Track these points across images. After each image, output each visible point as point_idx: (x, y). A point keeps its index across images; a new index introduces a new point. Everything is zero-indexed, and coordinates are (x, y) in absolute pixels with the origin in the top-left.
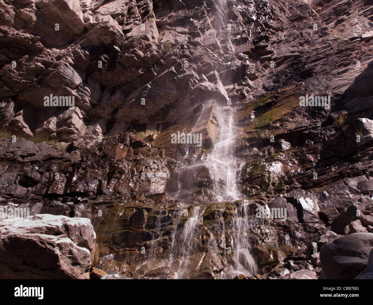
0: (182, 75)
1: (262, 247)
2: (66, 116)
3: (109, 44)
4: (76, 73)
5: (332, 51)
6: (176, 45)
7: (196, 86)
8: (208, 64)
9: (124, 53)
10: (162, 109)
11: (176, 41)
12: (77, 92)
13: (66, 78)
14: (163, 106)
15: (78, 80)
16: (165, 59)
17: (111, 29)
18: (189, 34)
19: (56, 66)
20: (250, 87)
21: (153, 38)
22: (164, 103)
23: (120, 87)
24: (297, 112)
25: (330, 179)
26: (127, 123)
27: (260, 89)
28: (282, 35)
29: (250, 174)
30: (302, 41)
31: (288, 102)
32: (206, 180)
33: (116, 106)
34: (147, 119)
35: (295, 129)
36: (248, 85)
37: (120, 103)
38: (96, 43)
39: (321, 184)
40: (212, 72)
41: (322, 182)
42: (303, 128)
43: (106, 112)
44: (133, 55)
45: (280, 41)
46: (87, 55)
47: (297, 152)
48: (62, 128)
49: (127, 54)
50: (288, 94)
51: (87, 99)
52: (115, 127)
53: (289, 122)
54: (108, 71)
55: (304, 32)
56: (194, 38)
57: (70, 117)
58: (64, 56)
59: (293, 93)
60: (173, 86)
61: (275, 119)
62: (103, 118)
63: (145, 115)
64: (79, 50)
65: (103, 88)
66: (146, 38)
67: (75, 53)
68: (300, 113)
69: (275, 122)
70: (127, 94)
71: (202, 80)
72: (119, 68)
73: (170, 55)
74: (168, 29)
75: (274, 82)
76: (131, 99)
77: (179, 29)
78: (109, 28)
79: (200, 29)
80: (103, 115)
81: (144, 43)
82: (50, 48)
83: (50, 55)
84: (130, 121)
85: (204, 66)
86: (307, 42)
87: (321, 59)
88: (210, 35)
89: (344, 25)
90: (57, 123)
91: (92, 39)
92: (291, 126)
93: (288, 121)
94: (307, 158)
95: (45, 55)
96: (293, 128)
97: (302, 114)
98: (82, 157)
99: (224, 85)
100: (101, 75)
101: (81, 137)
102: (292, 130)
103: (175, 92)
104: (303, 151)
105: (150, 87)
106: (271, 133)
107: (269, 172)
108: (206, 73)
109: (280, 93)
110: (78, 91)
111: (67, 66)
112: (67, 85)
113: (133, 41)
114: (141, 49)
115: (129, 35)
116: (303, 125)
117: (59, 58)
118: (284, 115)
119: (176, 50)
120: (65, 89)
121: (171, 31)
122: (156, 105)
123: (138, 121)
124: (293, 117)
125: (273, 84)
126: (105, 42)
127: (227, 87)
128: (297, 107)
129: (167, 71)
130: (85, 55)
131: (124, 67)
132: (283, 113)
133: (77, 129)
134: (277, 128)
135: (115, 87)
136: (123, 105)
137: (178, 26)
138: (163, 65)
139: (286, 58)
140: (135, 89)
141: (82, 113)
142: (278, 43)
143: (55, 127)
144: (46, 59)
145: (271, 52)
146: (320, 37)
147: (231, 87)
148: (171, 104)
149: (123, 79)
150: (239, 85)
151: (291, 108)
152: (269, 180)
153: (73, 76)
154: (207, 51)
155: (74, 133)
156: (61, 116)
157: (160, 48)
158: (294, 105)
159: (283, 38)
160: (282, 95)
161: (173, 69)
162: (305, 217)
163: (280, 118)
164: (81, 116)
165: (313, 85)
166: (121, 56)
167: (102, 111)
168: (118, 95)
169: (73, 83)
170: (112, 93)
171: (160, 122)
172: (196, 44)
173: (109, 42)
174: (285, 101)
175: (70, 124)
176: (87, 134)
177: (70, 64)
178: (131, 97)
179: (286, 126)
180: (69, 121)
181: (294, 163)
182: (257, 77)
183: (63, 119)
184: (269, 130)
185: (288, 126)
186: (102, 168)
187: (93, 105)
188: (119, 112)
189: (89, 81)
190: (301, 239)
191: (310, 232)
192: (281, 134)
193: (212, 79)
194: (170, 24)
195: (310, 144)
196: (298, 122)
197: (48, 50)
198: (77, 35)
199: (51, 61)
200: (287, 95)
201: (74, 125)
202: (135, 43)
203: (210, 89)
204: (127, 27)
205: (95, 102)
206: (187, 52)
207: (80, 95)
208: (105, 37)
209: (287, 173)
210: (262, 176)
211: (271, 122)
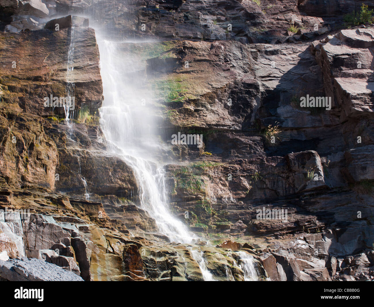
24: (218, 96)
25: (285, 229)
29: (179, 189)
31: (202, 71)
32: (129, 186)
35: (217, 125)
39: (276, 233)
41: (277, 231)
42: (226, 128)
47: (228, 168)
50: (200, 56)
53: (207, 110)
59: (208, 58)
61: (187, 95)
68: (220, 100)
92: (211, 118)
93: (205, 107)
94: (242, 183)
96: (214, 123)
97: (223, 101)
102: (213, 125)
104: (237, 170)
106: (183, 119)
107: (204, 194)
109: (188, 48)
116: (226, 122)
118: (202, 96)
124: (212, 103)
128: (219, 88)
132: (200, 89)
134: (191, 114)
151: (210, 87)
152: (208, 206)
158: (212, 81)
160: (192, 53)
163: (195, 98)
165: (236, 57)
174: (196, 67)
179: (204, 116)
181: (224, 185)
184: (181, 112)
185: (206, 116)
192: (198, 127)
195: (244, 161)
196: (219, 115)
200: (198, 58)
209: (220, 198)
210: (197, 198)
211: (182, 100)
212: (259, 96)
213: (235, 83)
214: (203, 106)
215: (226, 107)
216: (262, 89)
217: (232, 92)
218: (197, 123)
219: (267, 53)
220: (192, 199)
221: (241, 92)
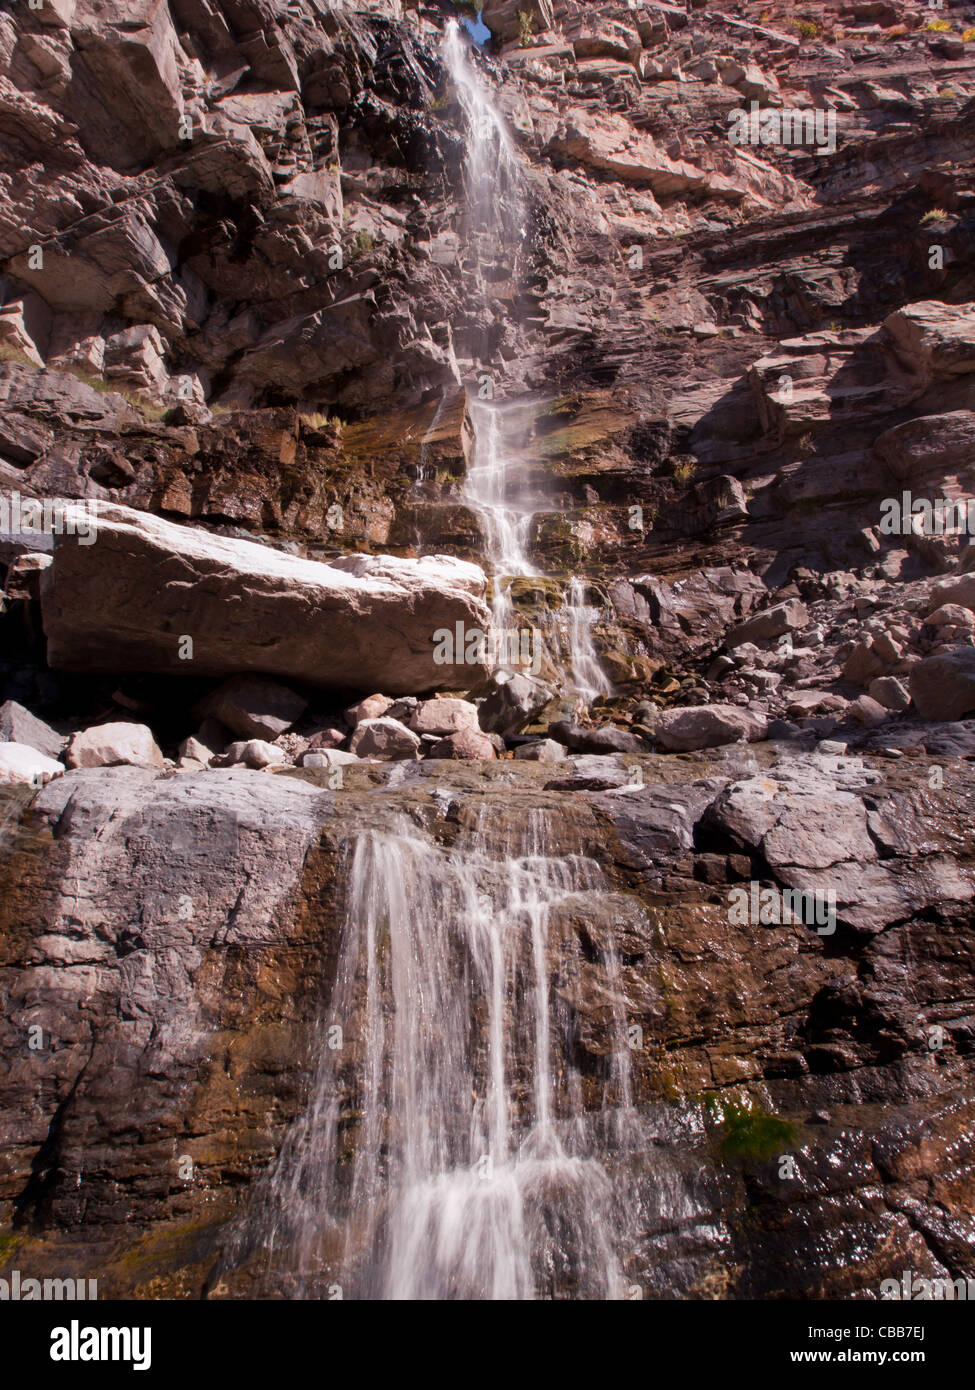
0: (388, 315)
1: (617, 657)
2: (130, 343)
3: (240, 198)
4: (157, 243)
5: (649, 342)
6: (380, 244)
7: (410, 344)
8: (439, 305)
9: (272, 229)
10: (335, 375)
11: (381, 235)
12: (158, 291)
13: (136, 252)
14: (338, 369)
15: (162, 265)
16: (356, 270)
17: (251, 163)
18: (407, 227)
19: (114, 214)
20: (502, 372)
21: (335, 213)
22: (342, 364)
23: (249, 303)
24: (615, 441)
25: (678, 564)
26: (256, 389)
27: (520, 380)
28: (566, 283)
29: (544, 535)
30: (598, 308)
31: (599, 420)
32: (471, 533)
33: (239, 346)
34: (299, 389)
35: (611, 471)
36: (500, 367)
37: (248, 340)
38: (212, 186)
40: (441, 324)
42: (623, 473)
43: (217, 354)
44: (292, 240)
45: (562, 296)
46: (188, 208)
48: (118, 368)
49: (279, 235)
50: (598, 405)
51: (179, 313)
52: (231, 391)
53: (601, 457)
54: (231, 260)
55: (602, 289)
56: (416, 241)
57: (139, 347)
58: (132, 194)
59: (607, 406)
60: (365, 332)
61: (577, 445)
62: (207, 364)
63: (297, 380)
64: (170, 191)
65: (212, 297)
66: (322, 210)
67: (161, 195)
68: (618, 445)
69: (577, 452)
70: (263, 324)
71: (421, 335)
72: (255, 261)
73: (368, 264)
74: (365, 204)
75: (547, 373)
76: (275, 338)
77: (388, 210)
78: (247, 159)
79: (430, 224)
80: (208, 359)
81: (318, 219)
82: (99, 166)
83: (98, 182)
84: (264, 384)
85: (431, 307)
86: (605, 311)
87: (630, 351)
88: (447, 243)
89: (666, 298)
90: (106, 353)
91: (202, 172)
92: (605, 464)
93: (598, 454)
95: (87, 177)
96: (608, 469)
97: (622, 446)
98: (201, 442)
99: (458, 356)
100: (213, 264)
101: (159, 397)
102: (606, 471)
103: (369, 346)
105: (318, 322)
106: (569, 469)
107: (576, 538)
108: (431, 322)
109: (584, 400)
110: (160, 289)
111: (142, 224)
112: (138, 268)
113: (294, 208)
114: (309, 231)
115: (286, 189)
116: (624, 466)
117: (119, 196)
118: (595, 443)
119: (383, 258)
120: (132, 276)
121: (372, 210)
122: (325, 363)
123: (281, 388)
124: (607, 450)
125: (543, 377)
126: (231, 190)
127: (462, 361)
128: (616, 433)
129: (357, 297)
130: (186, 209)
131: (268, 261)
132: (593, 437)
133: (152, 378)
134: (580, 463)
135: (239, 303)
136: (255, 346)
137: (385, 201)
138: (350, 280)
139: (569, 332)
140: (284, 317)
141: (162, 342)
142: (557, 299)
143: (101, 360)
144: (87, 189)
145: (545, 314)
146: (629, 309)
147: (469, 362)
148: (354, 369)
149: (259, 288)
150: (483, 363)
151: (606, 432)
152: (577, 551)
153: (153, 251)
154: (440, 277)
155: (145, 385)
156: (116, 337)
157: (350, 242)
158: (610, 427)
159: (567, 292)
160: (589, 404)
161: (371, 294)
162: (664, 618)
163: (586, 446)
164: (162, 350)
165: (643, 400)
166: (265, 235)
167: (206, 350)
168: (244, 323)
169: (151, 269)
170: (233, 314)
171: (324, 401)
172: (420, 255)
173: (241, 193)
174: (593, 417)
175: (138, 363)
176: (171, 392)
177: (149, 220)
178: (273, 332)
179: (596, 463)
180: (135, 355)
181: (611, 529)
182: (515, 357)
183: (122, 346)
184: (566, 462)
185: (599, 463)
186: (267, 475)
187: (190, 332)
188: (244, 359)
189: (184, 273)
190: (660, 651)
191: (668, 641)
192: (587, 475)
193: (439, 337)
194: (369, 193)
196: (615, 460)
197: (93, 167)
198: (162, 150)
199: (100, 198)
200: (596, 407)
201: (146, 366)
202: (299, 214)
203: (435, 357)
204: (283, 170)
205: (193, 324)
206: (401, 267)
207: (164, 301)
208: (234, 178)
209: (601, 544)
210: (565, 542)
211: (570, 450)
212: (669, 433)
213: (638, 424)
214: (596, 453)
215: (626, 451)
216: (672, 426)
217: (634, 435)
218: (586, 470)
219: (684, 389)
220: (558, 544)
221: (645, 432)
